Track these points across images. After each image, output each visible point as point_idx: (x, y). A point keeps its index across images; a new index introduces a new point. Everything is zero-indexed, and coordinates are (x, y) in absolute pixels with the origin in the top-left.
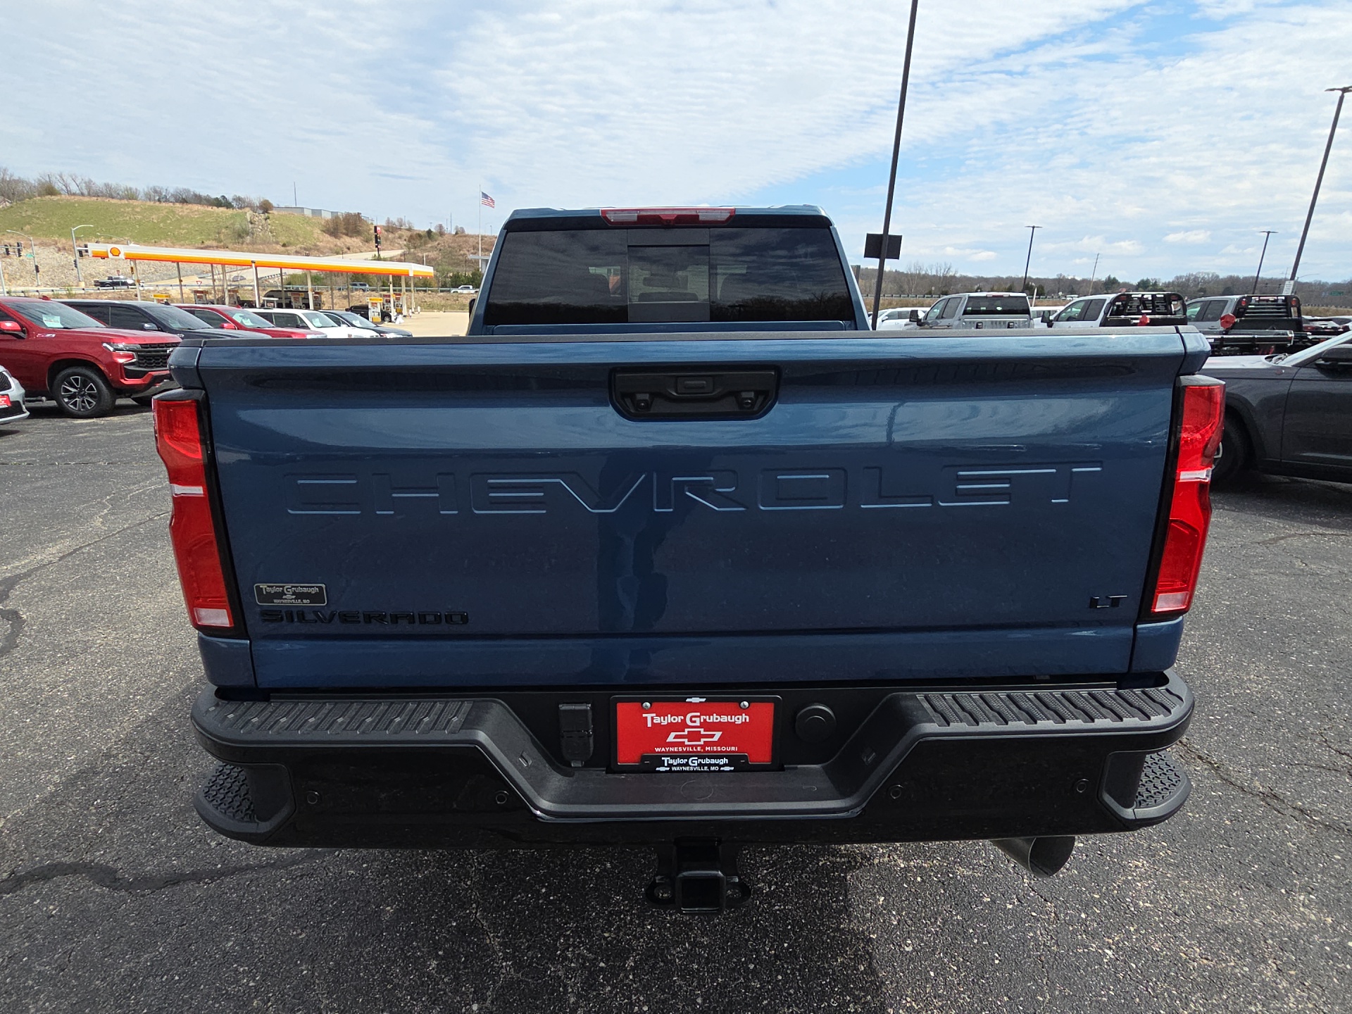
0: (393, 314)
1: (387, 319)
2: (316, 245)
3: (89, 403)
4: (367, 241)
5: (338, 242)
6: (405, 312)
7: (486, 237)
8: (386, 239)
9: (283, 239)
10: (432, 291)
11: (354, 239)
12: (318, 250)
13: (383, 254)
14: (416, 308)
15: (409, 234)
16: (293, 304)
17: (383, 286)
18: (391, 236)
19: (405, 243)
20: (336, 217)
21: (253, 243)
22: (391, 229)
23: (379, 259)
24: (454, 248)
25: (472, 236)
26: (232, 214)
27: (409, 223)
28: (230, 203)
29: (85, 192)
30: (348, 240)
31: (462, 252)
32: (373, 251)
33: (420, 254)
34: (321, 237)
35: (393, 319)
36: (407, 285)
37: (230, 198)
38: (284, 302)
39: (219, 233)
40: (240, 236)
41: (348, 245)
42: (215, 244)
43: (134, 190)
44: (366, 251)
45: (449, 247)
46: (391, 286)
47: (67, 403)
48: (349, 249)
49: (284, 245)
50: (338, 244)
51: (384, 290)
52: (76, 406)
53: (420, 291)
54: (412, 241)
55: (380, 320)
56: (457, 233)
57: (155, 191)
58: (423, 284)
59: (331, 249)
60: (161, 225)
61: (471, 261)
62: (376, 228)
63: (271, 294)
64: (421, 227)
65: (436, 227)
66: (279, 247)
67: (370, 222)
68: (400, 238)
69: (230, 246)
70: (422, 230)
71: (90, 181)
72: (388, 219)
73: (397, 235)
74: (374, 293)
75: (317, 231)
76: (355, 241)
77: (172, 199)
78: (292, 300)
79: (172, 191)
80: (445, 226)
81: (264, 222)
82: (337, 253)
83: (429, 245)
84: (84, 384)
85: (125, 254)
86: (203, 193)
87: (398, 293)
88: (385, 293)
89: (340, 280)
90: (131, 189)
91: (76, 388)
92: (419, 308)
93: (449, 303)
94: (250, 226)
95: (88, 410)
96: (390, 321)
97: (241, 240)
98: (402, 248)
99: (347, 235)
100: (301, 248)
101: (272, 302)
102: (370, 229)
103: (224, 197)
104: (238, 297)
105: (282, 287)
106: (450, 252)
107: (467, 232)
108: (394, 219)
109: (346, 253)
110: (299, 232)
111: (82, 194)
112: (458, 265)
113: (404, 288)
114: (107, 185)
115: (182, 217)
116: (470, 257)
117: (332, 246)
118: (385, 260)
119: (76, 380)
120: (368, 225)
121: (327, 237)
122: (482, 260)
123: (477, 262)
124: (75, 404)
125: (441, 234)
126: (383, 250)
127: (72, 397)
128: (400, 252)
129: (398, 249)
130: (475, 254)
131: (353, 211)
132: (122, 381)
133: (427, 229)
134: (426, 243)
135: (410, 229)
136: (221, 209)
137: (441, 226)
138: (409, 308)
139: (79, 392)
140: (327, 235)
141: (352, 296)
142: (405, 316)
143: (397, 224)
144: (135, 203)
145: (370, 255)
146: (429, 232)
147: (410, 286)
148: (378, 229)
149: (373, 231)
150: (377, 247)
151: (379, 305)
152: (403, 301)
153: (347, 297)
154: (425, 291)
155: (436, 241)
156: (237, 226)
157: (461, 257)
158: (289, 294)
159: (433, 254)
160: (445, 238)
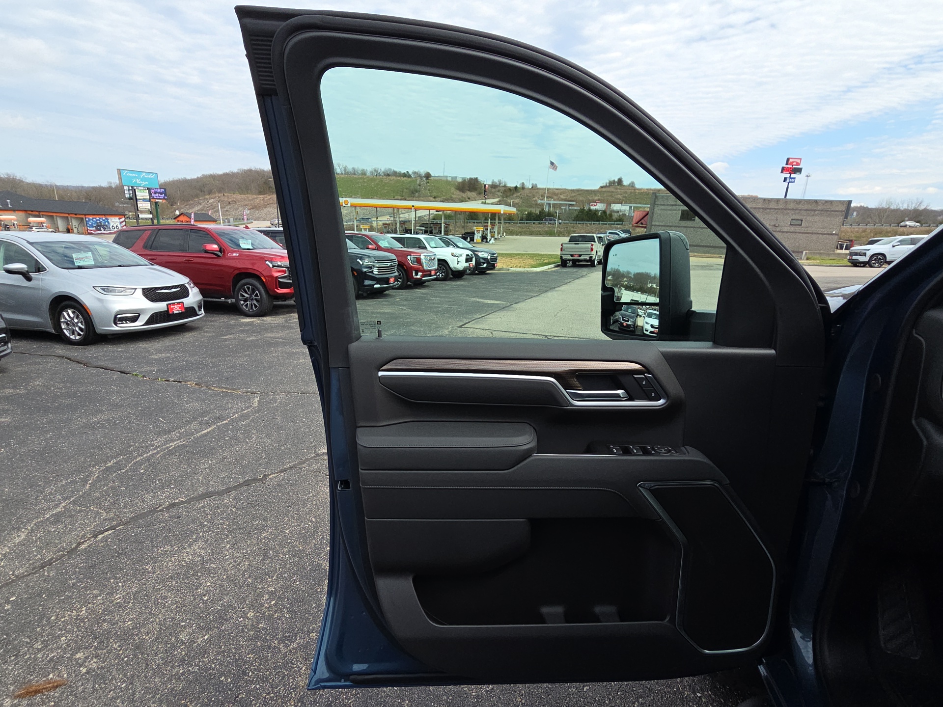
0: (489, 237)
1: (485, 240)
2: (451, 197)
3: (256, 306)
4: (480, 194)
5: (464, 195)
6: (496, 236)
7: (550, 189)
8: (491, 193)
9: (434, 194)
10: (514, 223)
11: (473, 193)
12: (452, 200)
13: (488, 201)
14: (503, 234)
15: (503, 189)
16: (434, 231)
17: (485, 220)
18: (493, 190)
19: (501, 194)
20: (464, 180)
21: (419, 197)
22: (494, 186)
23: (485, 203)
24: (530, 196)
25: (542, 189)
26: (410, 181)
27: (505, 182)
28: (410, 175)
29: (344, 172)
30: (469, 194)
31: (534, 199)
32: (483, 199)
33: (509, 201)
34: (455, 193)
35: (488, 241)
36: (499, 219)
37: (410, 172)
38: (429, 230)
39: (402, 192)
40: (413, 193)
41: (469, 196)
42: (400, 198)
43: (365, 170)
44: (478, 200)
45: (527, 196)
46: (489, 220)
47: (242, 305)
48: (469, 199)
49: (435, 198)
50: (464, 196)
51: (485, 223)
52: (247, 308)
53: (506, 223)
54: (506, 193)
55: (481, 241)
56: (532, 187)
57: (375, 170)
58: (509, 218)
59: (459, 199)
60: (375, 188)
61: (540, 205)
62: (485, 185)
63: (423, 225)
64: (511, 184)
65: (520, 184)
66: (432, 199)
67: (482, 183)
68: (499, 191)
69: (407, 198)
70: (512, 186)
71: (346, 166)
72: (493, 180)
73: (497, 189)
74: (480, 224)
75: (453, 189)
76: (473, 194)
77: (383, 174)
78: (433, 229)
79: (383, 170)
80: (525, 184)
81: (425, 185)
82: (462, 201)
83: (515, 195)
84: (253, 291)
85: (351, 204)
86: (398, 170)
87: (493, 224)
88: (486, 224)
89: (462, 217)
90: (364, 170)
91: (248, 294)
92: (505, 233)
93: (524, 230)
94: (419, 187)
95: (254, 311)
96: (487, 242)
97: (413, 195)
98: (499, 198)
99: (469, 190)
100: (443, 199)
101: (422, 230)
102: (482, 187)
103: (408, 172)
104: (405, 228)
105: (429, 221)
106: (527, 199)
107: (539, 186)
108: (496, 181)
109: (467, 201)
110: (443, 190)
111: (342, 174)
112: (531, 207)
113: (497, 221)
114: (354, 169)
115: (386, 183)
116: (539, 202)
117: (460, 197)
118: (488, 204)
119: (248, 288)
120: (481, 184)
121: (458, 192)
122: (546, 203)
123: (543, 205)
124: (246, 306)
125: (523, 188)
126: (488, 199)
127: (245, 301)
128: (497, 200)
129: (497, 198)
130: (542, 200)
131: (473, 177)
132: (276, 290)
133: (514, 186)
134: (514, 194)
135: (505, 186)
136: (405, 178)
137: (523, 184)
138: (499, 233)
139: (250, 297)
140: (458, 191)
141: (467, 226)
142: (496, 239)
143: (498, 183)
144: (365, 177)
145: (480, 202)
146: (516, 187)
147: (501, 220)
148: (487, 186)
149: (483, 188)
150: (484, 197)
151: (481, 232)
152: (496, 230)
153: (463, 227)
154: (510, 223)
155: (519, 192)
156: (412, 188)
157: (533, 202)
158: (432, 225)
159: (517, 201)
160: (525, 191)
